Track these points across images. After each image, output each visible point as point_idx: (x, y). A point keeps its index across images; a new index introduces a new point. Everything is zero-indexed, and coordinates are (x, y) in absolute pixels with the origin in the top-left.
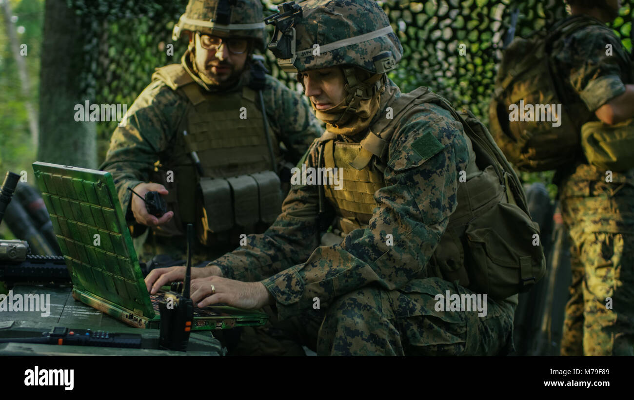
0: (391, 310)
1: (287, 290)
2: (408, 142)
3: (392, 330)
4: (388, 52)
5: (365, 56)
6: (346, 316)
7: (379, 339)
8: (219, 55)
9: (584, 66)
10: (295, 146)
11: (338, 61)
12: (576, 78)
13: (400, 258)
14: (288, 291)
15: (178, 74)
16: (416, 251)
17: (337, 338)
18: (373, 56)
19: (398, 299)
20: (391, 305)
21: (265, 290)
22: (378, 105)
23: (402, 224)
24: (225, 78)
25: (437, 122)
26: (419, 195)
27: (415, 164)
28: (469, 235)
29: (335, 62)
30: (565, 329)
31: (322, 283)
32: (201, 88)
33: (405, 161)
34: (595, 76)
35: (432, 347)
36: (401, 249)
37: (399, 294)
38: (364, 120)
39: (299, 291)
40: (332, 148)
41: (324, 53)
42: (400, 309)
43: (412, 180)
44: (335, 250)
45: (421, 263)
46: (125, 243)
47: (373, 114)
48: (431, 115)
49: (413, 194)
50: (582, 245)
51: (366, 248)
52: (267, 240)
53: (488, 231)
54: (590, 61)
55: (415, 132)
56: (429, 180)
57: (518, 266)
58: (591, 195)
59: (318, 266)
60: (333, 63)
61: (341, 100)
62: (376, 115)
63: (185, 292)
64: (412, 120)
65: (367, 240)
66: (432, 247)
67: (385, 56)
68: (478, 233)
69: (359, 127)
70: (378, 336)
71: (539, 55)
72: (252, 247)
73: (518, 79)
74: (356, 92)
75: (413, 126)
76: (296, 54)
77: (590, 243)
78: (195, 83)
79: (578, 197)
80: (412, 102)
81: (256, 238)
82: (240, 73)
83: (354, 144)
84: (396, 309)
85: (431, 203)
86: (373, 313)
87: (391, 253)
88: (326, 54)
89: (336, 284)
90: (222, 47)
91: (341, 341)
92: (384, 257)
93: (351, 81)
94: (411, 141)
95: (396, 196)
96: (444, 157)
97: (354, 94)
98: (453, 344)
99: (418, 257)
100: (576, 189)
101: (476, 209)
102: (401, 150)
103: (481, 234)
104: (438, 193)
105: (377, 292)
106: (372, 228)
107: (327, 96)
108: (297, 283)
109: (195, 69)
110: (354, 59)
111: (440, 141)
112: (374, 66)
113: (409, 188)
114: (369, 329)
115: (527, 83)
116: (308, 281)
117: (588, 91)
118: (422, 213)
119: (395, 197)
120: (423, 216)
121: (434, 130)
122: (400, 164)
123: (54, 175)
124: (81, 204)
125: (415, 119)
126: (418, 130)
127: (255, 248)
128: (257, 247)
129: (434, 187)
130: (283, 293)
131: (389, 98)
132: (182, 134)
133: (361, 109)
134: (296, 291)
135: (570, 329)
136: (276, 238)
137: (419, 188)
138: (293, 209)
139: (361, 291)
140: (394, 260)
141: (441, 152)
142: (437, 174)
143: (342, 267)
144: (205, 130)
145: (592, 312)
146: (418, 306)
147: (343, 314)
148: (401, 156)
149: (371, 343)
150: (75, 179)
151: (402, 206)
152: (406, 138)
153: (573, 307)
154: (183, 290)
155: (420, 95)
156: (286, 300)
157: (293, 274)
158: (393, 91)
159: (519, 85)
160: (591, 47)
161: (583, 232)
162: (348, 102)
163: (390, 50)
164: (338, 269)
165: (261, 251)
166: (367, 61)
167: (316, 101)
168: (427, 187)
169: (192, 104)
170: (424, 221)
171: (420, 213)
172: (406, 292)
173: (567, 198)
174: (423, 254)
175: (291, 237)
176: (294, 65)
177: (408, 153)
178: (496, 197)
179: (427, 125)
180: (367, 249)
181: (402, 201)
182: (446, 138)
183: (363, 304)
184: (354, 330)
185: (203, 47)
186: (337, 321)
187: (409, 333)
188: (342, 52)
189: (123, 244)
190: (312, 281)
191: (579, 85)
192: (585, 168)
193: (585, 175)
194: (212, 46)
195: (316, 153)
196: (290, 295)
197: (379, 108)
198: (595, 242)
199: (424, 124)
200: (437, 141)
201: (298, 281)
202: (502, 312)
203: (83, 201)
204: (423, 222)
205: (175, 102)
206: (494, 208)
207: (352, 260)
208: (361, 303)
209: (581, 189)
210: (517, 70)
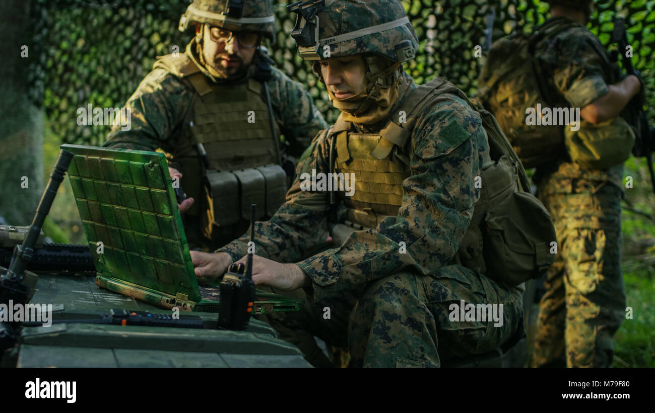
0: (425, 295)
1: (323, 272)
2: (435, 131)
3: (428, 314)
4: (409, 41)
5: (387, 45)
6: (384, 300)
7: (417, 322)
8: (229, 48)
9: (569, 67)
10: (300, 139)
11: (362, 49)
12: (560, 78)
13: (435, 244)
14: (325, 273)
15: (183, 63)
16: (449, 237)
17: (375, 323)
18: (395, 44)
19: (431, 285)
20: (425, 291)
21: (301, 272)
22: (397, 93)
23: (435, 211)
24: (233, 71)
25: (460, 111)
26: (448, 183)
27: (444, 151)
28: (489, 223)
29: (359, 50)
30: (539, 322)
31: (360, 265)
32: (208, 79)
33: (434, 150)
34: (580, 77)
35: (459, 332)
36: (435, 235)
37: (432, 279)
38: (383, 108)
39: (336, 272)
40: (346, 139)
41: (348, 41)
42: (433, 294)
43: (442, 168)
44: (372, 234)
45: (453, 248)
46: (175, 225)
47: (393, 103)
48: (454, 104)
49: (442, 182)
50: (564, 241)
51: (401, 233)
52: (275, 228)
53: (504, 219)
54: (575, 62)
55: (441, 120)
56: (457, 168)
57: (533, 253)
58: (574, 192)
59: (354, 249)
60: (357, 51)
61: (362, 89)
62: (394, 105)
63: (247, 272)
64: (435, 110)
65: (402, 226)
66: (463, 233)
67: (406, 44)
68: (497, 221)
69: (379, 115)
70: (415, 320)
71: (524, 54)
72: (259, 235)
73: (503, 79)
74: (377, 80)
75: (438, 115)
76: (319, 42)
77: (572, 238)
78: (200, 73)
79: (560, 194)
80: (431, 93)
81: (263, 226)
82: (248, 66)
83: (371, 134)
84: (429, 294)
85: (462, 189)
86: (411, 297)
87: (425, 238)
88: (350, 42)
89: (374, 266)
90: (232, 40)
91: (379, 325)
92: (418, 242)
93: (373, 69)
94: (437, 130)
95: (426, 184)
96: (470, 144)
97: (375, 82)
98: (476, 330)
99: (451, 242)
100: (558, 186)
101: (493, 198)
102: (428, 138)
103: (499, 222)
104: (467, 179)
105: (412, 277)
106: (405, 216)
107: (347, 85)
108: (335, 265)
109: (202, 60)
110: (377, 47)
111: (466, 128)
112: (396, 55)
113: (439, 176)
114: (406, 313)
115: (513, 83)
116: (345, 263)
117: (573, 91)
118: (453, 199)
119: (424, 185)
120: (454, 202)
121: (459, 119)
122: (429, 153)
123: (89, 157)
124: (122, 186)
125: (439, 108)
126: (444, 119)
127: (263, 236)
128: (265, 235)
129: (463, 174)
130: (320, 274)
131: (406, 88)
132: (189, 125)
133: (381, 98)
134: (333, 272)
135: (545, 323)
136: (283, 225)
137: (448, 176)
138: (300, 197)
139: (397, 275)
140: (429, 245)
141: (468, 140)
142: (465, 161)
143: (379, 250)
144: (212, 121)
145: (575, 305)
146: (450, 292)
147: (381, 298)
148: (429, 145)
149: (409, 327)
150: (117, 160)
151: (433, 193)
152: (432, 127)
153: (548, 302)
154: (245, 271)
155: (438, 85)
156: (323, 281)
157: (329, 256)
158: (409, 82)
159: (505, 85)
160: (575, 48)
161: (566, 228)
162: (369, 91)
163: (410, 39)
164: (375, 251)
165: (269, 239)
166: (389, 49)
167: (336, 90)
168: (456, 175)
169: (198, 95)
170: (455, 206)
171: (452, 199)
172: (437, 277)
173: (548, 195)
174: (455, 239)
175: (298, 224)
176: (317, 52)
177: (436, 142)
178: (510, 186)
179: (452, 114)
180: (402, 235)
181: (432, 189)
182: (471, 127)
183: (401, 288)
184: (392, 314)
185: (212, 40)
186: (375, 305)
187: (441, 317)
188: (366, 40)
189: (173, 226)
190: (349, 263)
191: (564, 85)
192: (568, 166)
193: (568, 173)
194: (221, 39)
195: (326, 145)
196: (327, 276)
197: (398, 97)
198: (578, 238)
199: (449, 113)
200: (464, 130)
201: (335, 263)
202: (515, 299)
203: (126, 183)
204: (455, 208)
205: (182, 91)
206: (509, 197)
207: (390, 243)
208: (399, 287)
209: (563, 187)
210: (501, 70)
